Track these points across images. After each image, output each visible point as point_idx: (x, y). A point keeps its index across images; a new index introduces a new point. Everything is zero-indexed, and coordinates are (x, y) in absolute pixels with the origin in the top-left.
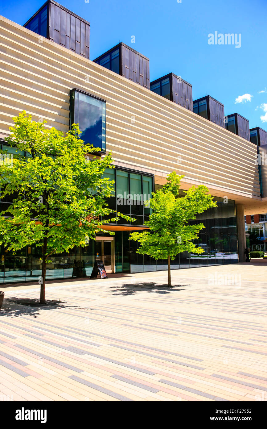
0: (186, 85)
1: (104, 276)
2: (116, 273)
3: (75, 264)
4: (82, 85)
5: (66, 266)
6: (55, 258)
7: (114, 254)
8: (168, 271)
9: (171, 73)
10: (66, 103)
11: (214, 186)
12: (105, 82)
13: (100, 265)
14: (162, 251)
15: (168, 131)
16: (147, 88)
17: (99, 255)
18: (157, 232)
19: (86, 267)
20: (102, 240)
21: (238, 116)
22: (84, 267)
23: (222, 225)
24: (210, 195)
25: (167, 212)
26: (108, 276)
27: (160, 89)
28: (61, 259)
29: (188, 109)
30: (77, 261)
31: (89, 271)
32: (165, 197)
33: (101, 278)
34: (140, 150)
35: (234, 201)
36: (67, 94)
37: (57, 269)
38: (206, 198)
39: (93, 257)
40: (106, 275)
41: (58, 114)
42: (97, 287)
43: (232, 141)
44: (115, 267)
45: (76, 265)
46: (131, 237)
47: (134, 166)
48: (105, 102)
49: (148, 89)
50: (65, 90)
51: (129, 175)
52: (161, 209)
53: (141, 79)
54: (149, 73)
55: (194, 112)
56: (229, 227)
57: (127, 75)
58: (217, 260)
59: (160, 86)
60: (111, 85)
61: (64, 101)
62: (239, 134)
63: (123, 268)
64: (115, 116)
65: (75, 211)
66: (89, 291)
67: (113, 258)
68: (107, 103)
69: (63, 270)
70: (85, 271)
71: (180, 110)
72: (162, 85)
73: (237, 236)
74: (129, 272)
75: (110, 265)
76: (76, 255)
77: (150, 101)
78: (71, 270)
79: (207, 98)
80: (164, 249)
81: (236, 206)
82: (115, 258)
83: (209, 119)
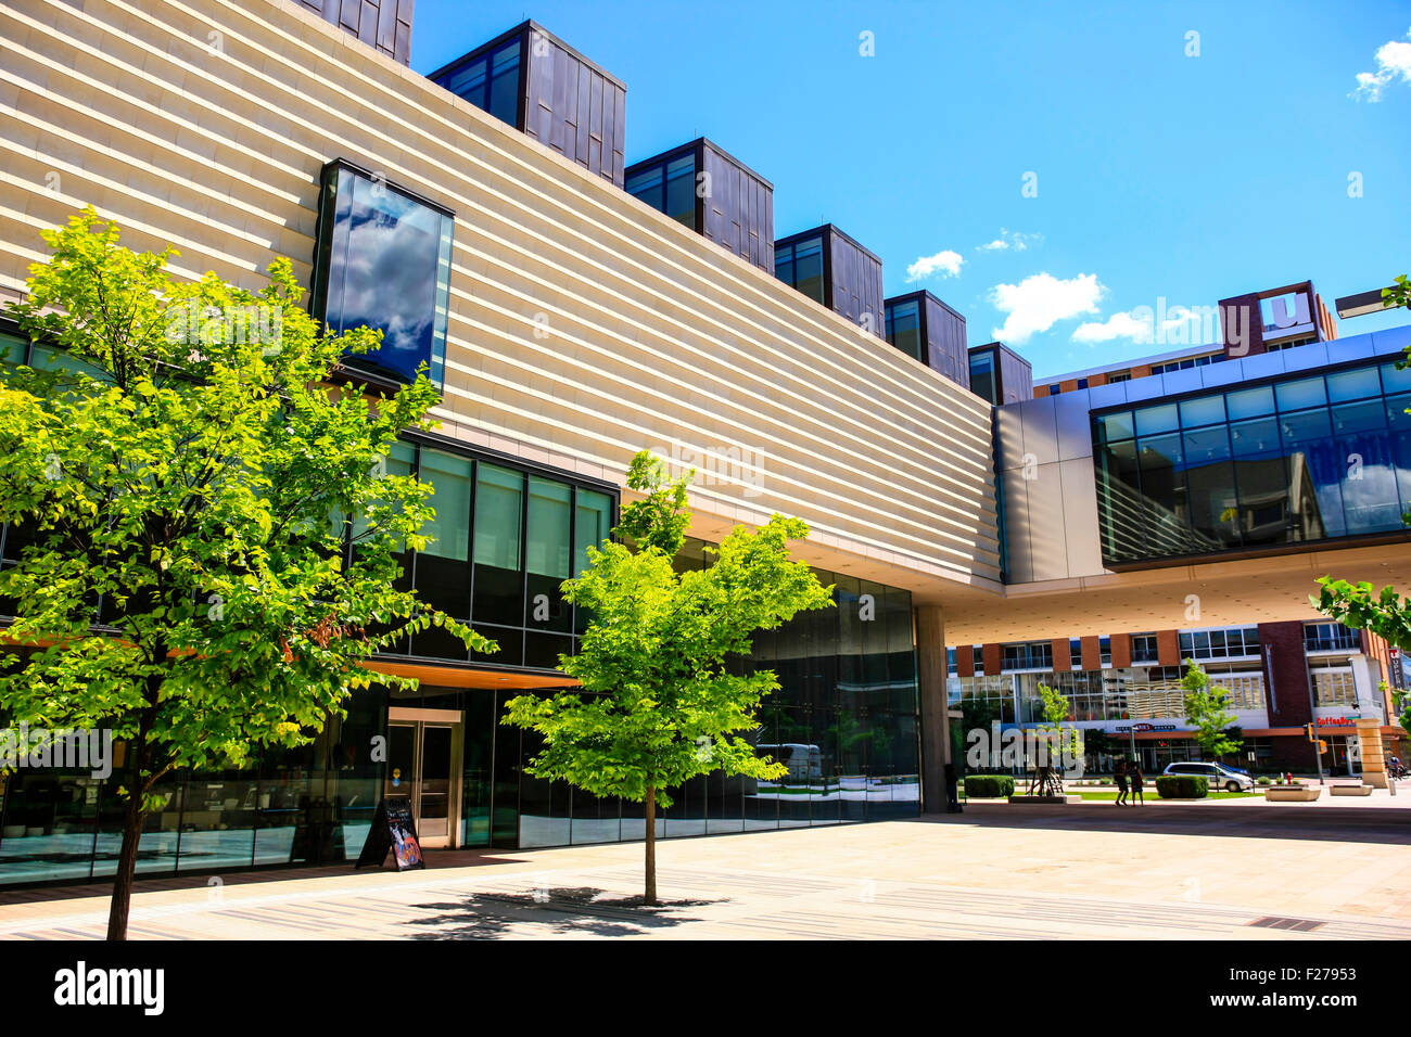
0: (752, 182)
1: (409, 860)
2: (462, 848)
3: (303, 812)
4: (370, 150)
5: (263, 819)
6: (221, 786)
7: (461, 774)
8: (644, 844)
9: (702, 138)
10: (305, 210)
11: (839, 536)
12: (455, 146)
13: (397, 816)
14: (620, 769)
15: (679, 334)
16: (612, 181)
17: (400, 779)
18: (605, 695)
19: (347, 824)
20: (417, 722)
21: (928, 301)
22: (340, 825)
23: (868, 681)
24: (803, 564)
25: (646, 621)
26: (427, 859)
27: (660, 190)
28: (247, 789)
29: (758, 263)
30: (312, 799)
31: (355, 836)
32: (635, 568)
33: (396, 869)
34: (573, 396)
35: (910, 592)
36: (310, 179)
37: (227, 829)
38: (788, 575)
39: (378, 782)
40: (418, 857)
41: (269, 247)
42: (369, 904)
43: (906, 384)
44: (460, 824)
45: (307, 815)
46: (511, 716)
47: (549, 451)
48: (451, 215)
49: (618, 185)
50: (305, 163)
51: (525, 484)
52: (620, 612)
53: (594, 148)
54: (622, 130)
55: (779, 275)
56: (892, 687)
57: (545, 133)
58: (844, 804)
59: (660, 181)
60: (480, 159)
61: (297, 200)
62: (932, 360)
63: (495, 828)
64: (487, 269)
65: (262, 601)
66: (331, 920)
67: (458, 788)
68: (456, 219)
69: (251, 832)
70: (341, 840)
71: (724, 265)
72: (670, 177)
73: (919, 717)
74: (513, 845)
75: (445, 815)
76: (310, 777)
77: (621, 228)
78: (287, 834)
79: (824, 232)
80: (629, 764)
81: (917, 614)
82: (464, 790)
83: (829, 304)
